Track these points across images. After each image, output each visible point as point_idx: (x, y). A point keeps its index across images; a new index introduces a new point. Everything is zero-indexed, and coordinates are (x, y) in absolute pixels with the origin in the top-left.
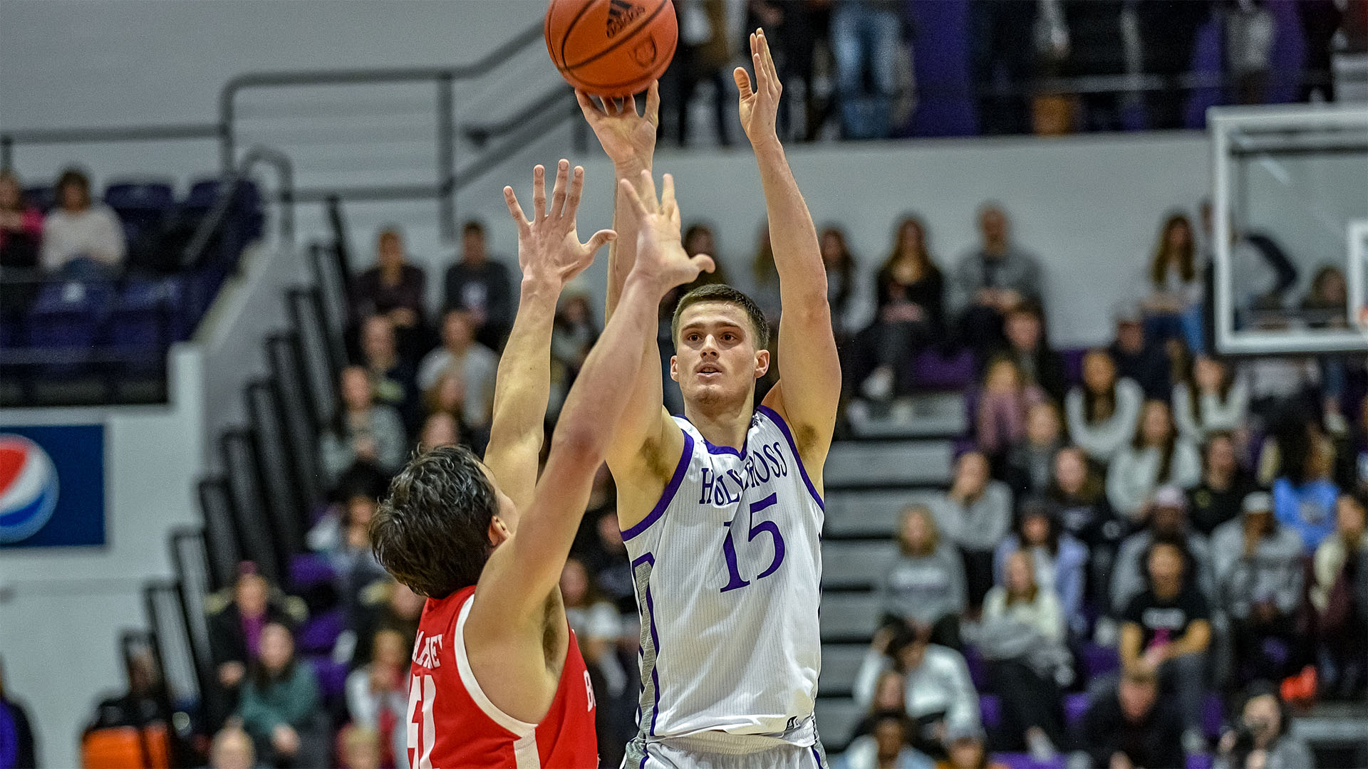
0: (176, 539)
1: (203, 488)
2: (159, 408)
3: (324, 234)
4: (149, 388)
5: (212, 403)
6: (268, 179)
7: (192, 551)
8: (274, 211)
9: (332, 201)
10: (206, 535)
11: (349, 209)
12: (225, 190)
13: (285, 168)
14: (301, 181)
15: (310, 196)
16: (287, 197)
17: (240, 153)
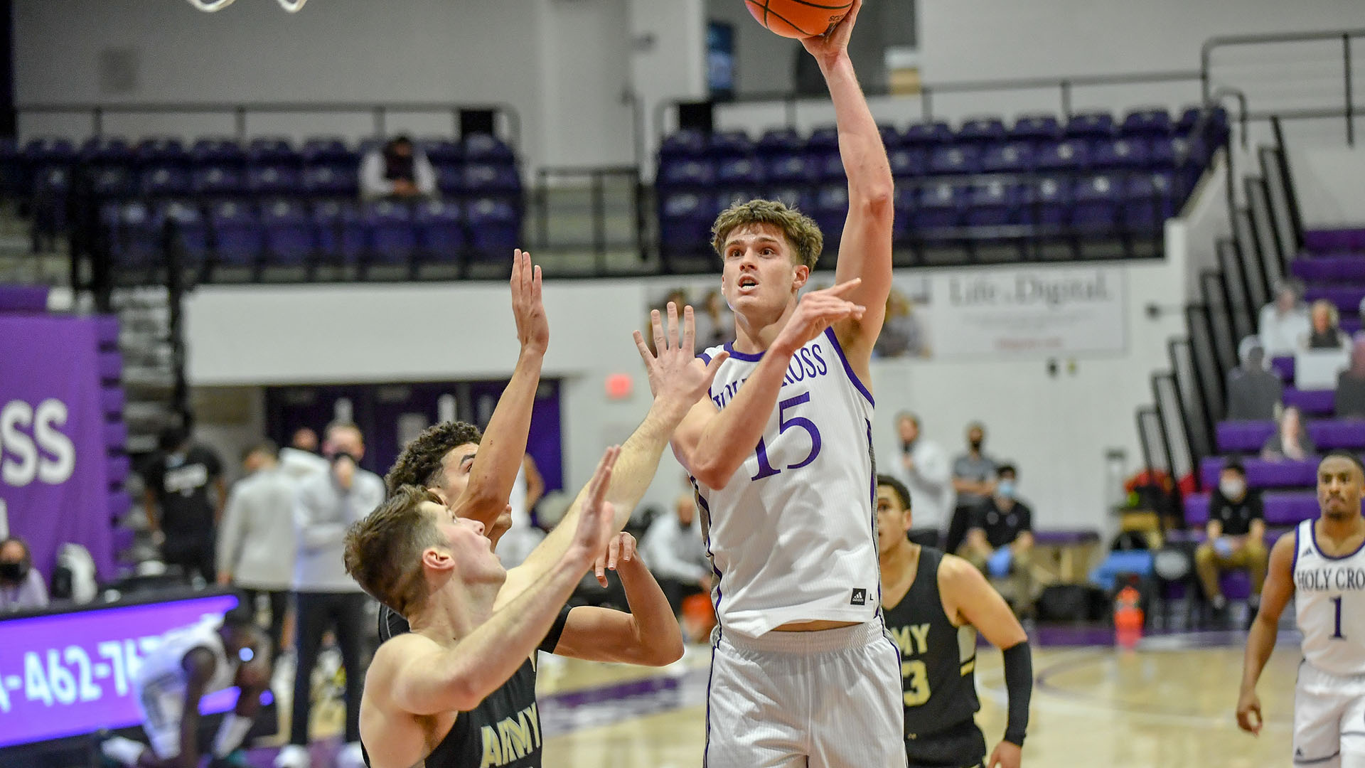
0: (1172, 345)
1: (1190, 310)
2: (1157, 261)
3: (1270, 141)
4: (1147, 247)
5: (1192, 254)
6: (1232, 106)
7: (1182, 352)
8: (1236, 127)
9: (1275, 121)
10: (1191, 343)
11: (1286, 126)
12: (1205, 114)
13: (1242, 98)
14: (1253, 106)
15: (1259, 117)
16: (1244, 118)
17: (1213, 89)
